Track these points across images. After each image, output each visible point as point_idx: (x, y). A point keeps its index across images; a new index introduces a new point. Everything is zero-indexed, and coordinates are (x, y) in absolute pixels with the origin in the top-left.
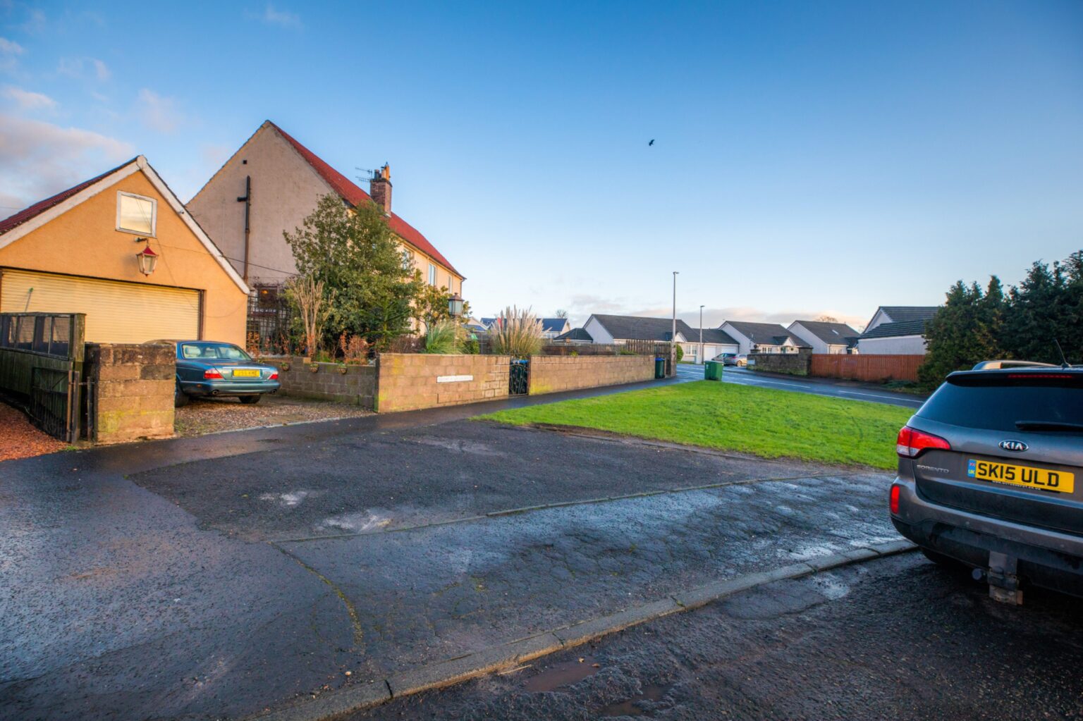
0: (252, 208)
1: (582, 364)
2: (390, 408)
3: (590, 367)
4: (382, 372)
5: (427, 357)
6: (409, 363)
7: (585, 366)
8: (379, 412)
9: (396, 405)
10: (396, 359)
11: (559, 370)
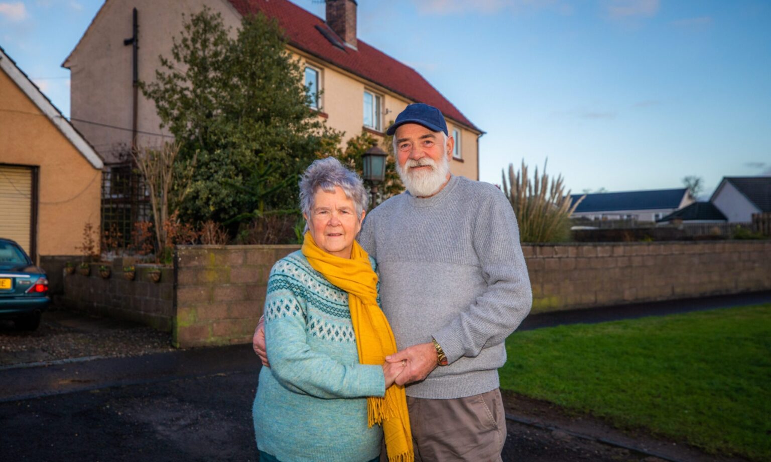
0: (141, 52)
1: (630, 257)
2: (202, 340)
3: (650, 262)
4: (183, 277)
5: (277, 250)
6: (240, 261)
7: (637, 261)
8: (178, 346)
9: (213, 335)
10: (212, 255)
11: (575, 269)
